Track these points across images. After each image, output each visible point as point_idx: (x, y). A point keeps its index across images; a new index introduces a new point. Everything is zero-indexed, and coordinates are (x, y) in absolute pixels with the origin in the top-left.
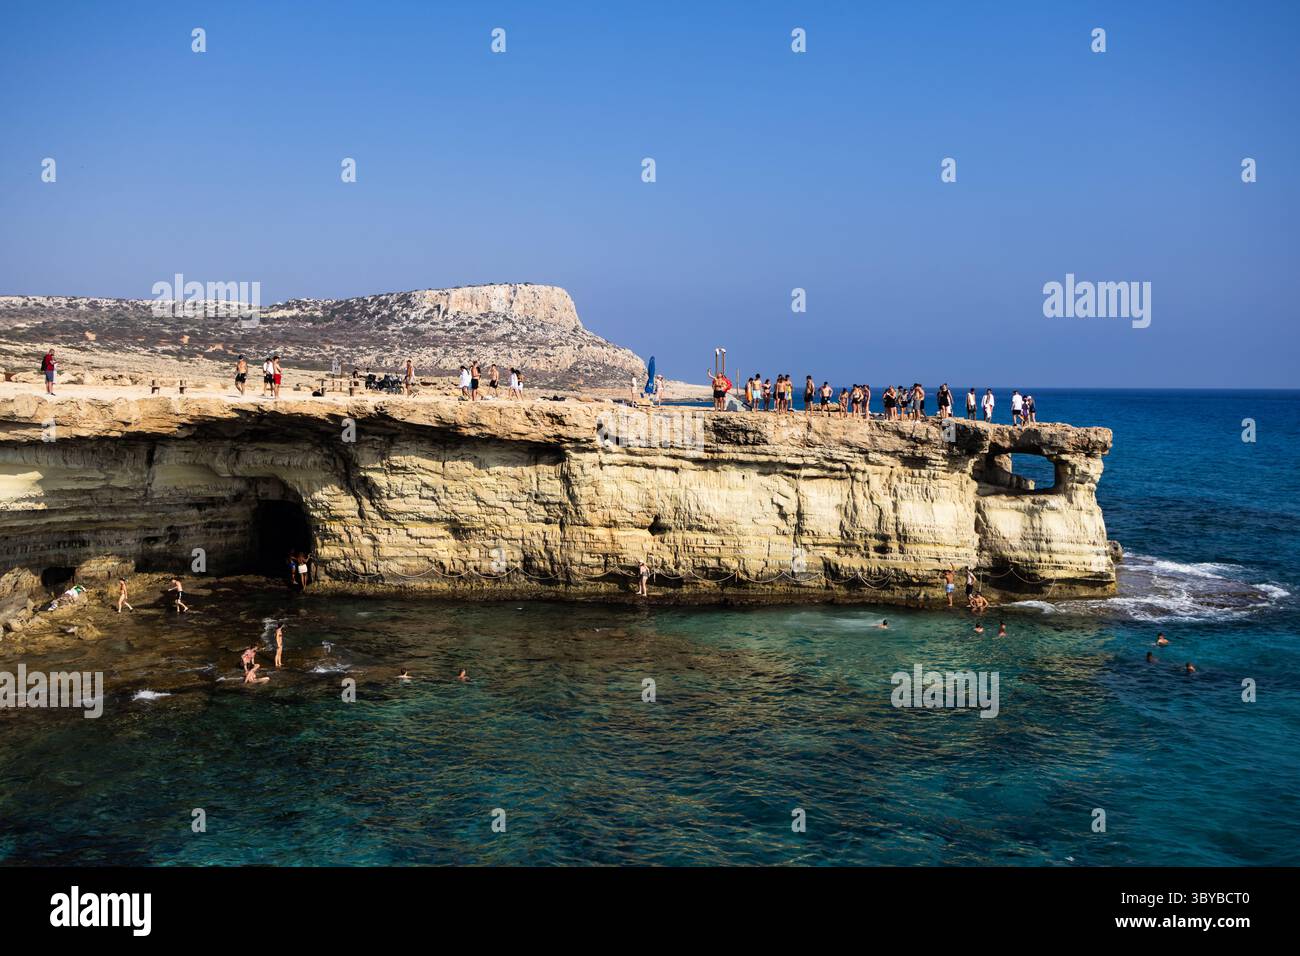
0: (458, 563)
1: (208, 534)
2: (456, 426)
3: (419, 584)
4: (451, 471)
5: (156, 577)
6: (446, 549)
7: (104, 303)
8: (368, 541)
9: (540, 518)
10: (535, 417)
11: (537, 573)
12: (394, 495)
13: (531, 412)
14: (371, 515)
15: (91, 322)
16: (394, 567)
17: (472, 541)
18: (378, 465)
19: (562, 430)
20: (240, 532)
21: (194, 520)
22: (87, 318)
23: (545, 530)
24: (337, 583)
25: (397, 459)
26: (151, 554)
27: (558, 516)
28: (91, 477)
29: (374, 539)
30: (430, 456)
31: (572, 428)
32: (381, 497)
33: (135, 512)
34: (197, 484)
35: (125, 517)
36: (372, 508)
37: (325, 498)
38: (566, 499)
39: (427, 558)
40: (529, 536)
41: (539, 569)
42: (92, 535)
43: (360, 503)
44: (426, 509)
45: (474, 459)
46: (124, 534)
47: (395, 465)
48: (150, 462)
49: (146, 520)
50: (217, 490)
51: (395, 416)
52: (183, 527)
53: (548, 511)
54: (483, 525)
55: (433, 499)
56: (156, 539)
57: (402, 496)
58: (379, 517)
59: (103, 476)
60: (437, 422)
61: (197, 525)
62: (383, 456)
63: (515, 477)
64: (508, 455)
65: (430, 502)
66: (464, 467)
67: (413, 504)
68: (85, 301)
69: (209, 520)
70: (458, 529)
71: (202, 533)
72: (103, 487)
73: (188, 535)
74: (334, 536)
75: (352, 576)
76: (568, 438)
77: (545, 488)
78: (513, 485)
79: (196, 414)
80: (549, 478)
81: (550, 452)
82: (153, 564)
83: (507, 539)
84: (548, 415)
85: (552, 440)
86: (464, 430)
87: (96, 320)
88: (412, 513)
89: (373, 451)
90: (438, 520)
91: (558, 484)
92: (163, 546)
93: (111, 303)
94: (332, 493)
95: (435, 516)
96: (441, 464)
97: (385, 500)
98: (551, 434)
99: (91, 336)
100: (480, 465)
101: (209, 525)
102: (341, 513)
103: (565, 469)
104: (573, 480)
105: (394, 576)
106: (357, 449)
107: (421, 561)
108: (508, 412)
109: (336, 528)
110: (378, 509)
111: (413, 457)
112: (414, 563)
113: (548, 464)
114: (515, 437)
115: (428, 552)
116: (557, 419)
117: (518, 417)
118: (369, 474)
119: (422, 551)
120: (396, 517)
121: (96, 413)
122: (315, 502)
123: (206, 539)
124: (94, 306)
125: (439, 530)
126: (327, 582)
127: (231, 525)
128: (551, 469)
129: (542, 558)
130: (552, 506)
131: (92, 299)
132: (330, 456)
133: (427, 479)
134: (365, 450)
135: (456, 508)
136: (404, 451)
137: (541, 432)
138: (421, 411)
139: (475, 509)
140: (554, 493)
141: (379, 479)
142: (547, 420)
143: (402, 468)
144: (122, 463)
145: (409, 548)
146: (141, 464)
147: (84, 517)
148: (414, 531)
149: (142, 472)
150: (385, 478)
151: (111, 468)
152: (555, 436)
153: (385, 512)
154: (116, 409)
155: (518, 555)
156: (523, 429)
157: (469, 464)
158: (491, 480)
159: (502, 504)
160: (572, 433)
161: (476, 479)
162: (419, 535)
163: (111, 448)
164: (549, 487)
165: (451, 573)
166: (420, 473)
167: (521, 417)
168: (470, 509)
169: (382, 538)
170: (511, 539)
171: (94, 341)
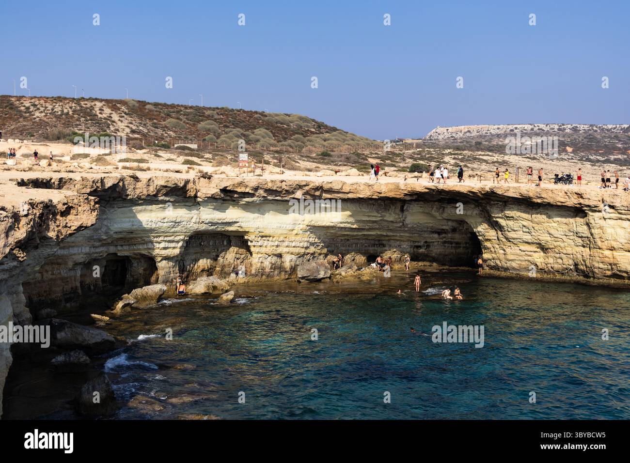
0: (543, 264)
1: (445, 246)
2: (530, 198)
3: (525, 273)
4: (535, 220)
5: (420, 263)
6: (539, 258)
7: (582, 127)
8: (502, 252)
9: (580, 244)
10: (569, 194)
11: (580, 272)
12: (510, 230)
13: (567, 192)
14: (502, 239)
15: (571, 140)
16: (514, 264)
17: (550, 254)
18: (500, 215)
19: (581, 201)
20: (464, 247)
21: (436, 239)
22: (569, 137)
23: (582, 250)
24: (492, 271)
25: (508, 213)
26: (418, 253)
27: (587, 244)
28: (375, 216)
29: (504, 250)
30: (524, 212)
31: (587, 200)
32: (505, 231)
33: (403, 233)
34: (429, 222)
35: (398, 235)
36: (502, 236)
37: (482, 230)
38: (589, 235)
39: (529, 261)
40: (575, 253)
41: (581, 270)
42: (387, 242)
43: (497, 233)
44: (526, 237)
45: (546, 214)
46: (402, 243)
47: (508, 215)
48: (402, 210)
49: (410, 237)
50: (442, 226)
51: (498, 193)
52: (431, 242)
53: (583, 241)
54: (553, 246)
55: (529, 232)
56: (420, 247)
57: (514, 231)
58: (505, 240)
59: (379, 215)
60: (520, 196)
61: (439, 241)
62: (502, 211)
63: (566, 224)
64: (564, 213)
65: (528, 234)
66: (542, 218)
67: (520, 234)
68: (569, 126)
69: (444, 240)
70: (544, 249)
71: (441, 246)
72: (381, 220)
73: (434, 246)
74: (488, 248)
75: (496, 268)
76: (584, 205)
77: (580, 229)
78: (566, 228)
79: (410, 190)
80: (581, 224)
81: (579, 211)
82: (420, 258)
83: (565, 254)
84: (576, 193)
85: (578, 206)
86: (535, 200)
87: (575, 139)
88: (520, 239)
89: (499, 209)
90: (533, 243)
91: (586, 227)
92: (424, 250)
93: (586, 127)
94: (484, 228)
95: (531, 241)
96: (530, 216)
97: (507, 232)
98: (577, 203)
99: (569, 149)
100: (549, 217)
101: (445, 242)
102: (490, 238)
103: (587, 220)
104: (591, 225)
105: (514, 269)
106: (491, 208)
107: (527, 262)
108: (555, 192)
109: (488, 244)
110: (505, 237)
111: (516, 212)
112: (524, 263)
113: (581, 218)
114: (559, 204)
115: (529, 258)
116: (580, 195)
117: (560, 194)
118: (498, 219)
119: (527, 258)
120: (512, 240)
121: (367, 188)
122: (479, 232)
123: (444, 248)
124: (575, 129)
125: (533, 248)
126: (487, 270)
127: (457, 243)
128: (582, 220)
129: (582, 264)
130: (584, 239)
131: (574, 125)
132: (482, 211)
133: (525, 223)
134: (495, 208)
135: (539, 237)
136: (512, 209)
137: (572, 201)
138: (511, 190)
139: (549, 239)
140: (584, 232)
141: (502, 222)
142: (576, 197)
143: (511, 217)
144: (389, 210)
145: (521, 256)
146: (398, 211)
147: (379, 233)
148: (522, 248)
149: (399, 215)
150: (504, 222)
151: (383, 212)
152: (578, 204)
153: (507, 238)
154: (375, 187)
155: (571, 262)
156: (563, 200)
157: (544, 217)
158: (555, 225)
159: (561, 237)
160: (587, 202)
161: (548, 224)
162: (525, 250)
163: (382, 204)
164: (581, 229)
165: (541, 269)
166: (521, 220)
167: (562, 194)
168: (546, 238)
169: (508, 250)
170: (567, 254)
171: (571, 153)
